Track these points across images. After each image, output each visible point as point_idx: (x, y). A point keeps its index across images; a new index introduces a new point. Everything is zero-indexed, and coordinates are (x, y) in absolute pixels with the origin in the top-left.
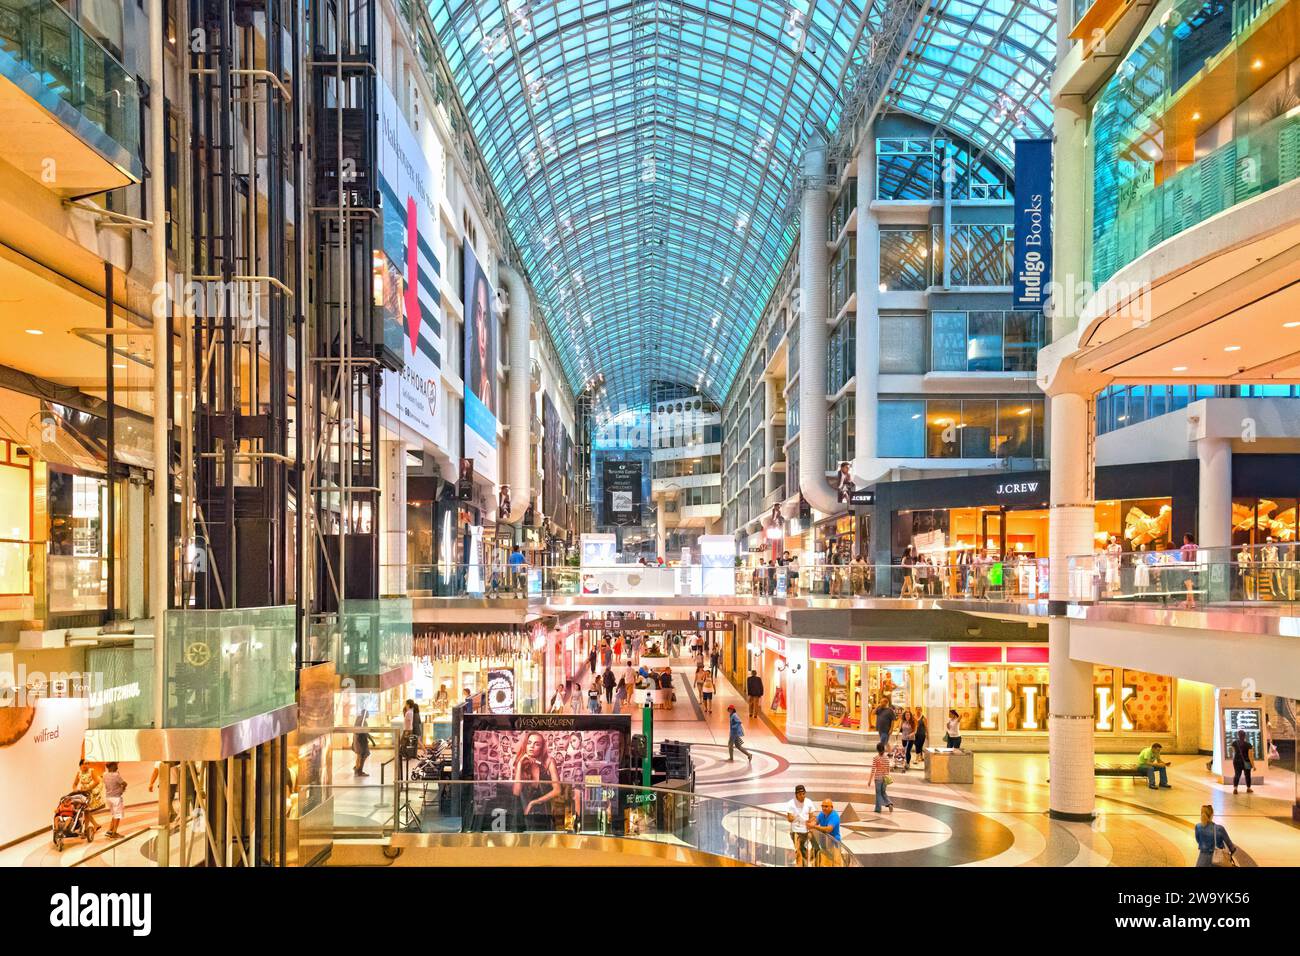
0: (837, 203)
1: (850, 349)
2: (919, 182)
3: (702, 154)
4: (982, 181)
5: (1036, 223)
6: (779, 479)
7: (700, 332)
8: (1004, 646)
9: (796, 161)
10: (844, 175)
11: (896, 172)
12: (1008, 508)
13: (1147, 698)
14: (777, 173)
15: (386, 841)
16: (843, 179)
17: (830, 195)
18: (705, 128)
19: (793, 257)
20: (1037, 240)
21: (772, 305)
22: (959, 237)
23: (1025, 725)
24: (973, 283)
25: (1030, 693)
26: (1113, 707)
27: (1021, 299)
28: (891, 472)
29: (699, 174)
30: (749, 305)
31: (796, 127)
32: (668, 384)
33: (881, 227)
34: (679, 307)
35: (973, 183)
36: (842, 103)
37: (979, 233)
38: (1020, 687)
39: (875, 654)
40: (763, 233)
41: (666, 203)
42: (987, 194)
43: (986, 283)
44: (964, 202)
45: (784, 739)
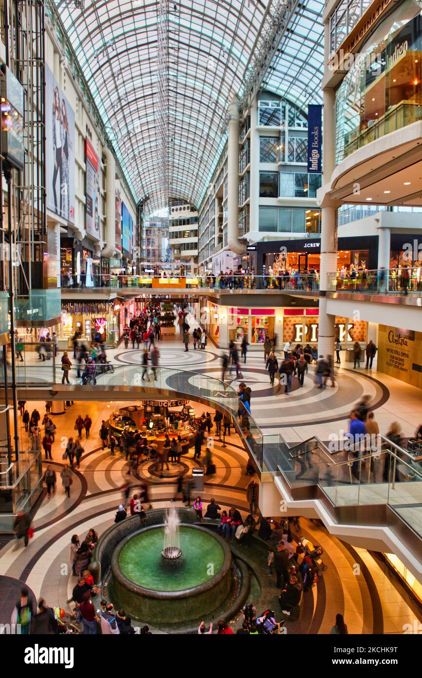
0: (243, 126)
1: (247, 187)
2: (276, 119)
3: (188, 103)
4: (300, 120)
5: (316, 138)
6: (220, 239)
7: (189, 178)
8: (305, 309)
9: (226, 108)
10: (245, 114)
11: (266, 114)
12: (308, 253)
13: (357, 328)
14: (219, 113)
15: (50, 388)
16: (245, 116)
17: (240, 122)
18: (189, 93)
19: (225, 148)
20: (316, 145)
21: (218, 167)
22: (292, 142)
23: (312, 340)
24: (297, 161)
25: (314, 327)
26: (345, 332)
27: (310, 169)
28: (263, 238)
29: (187, 112)
30: (209, 167)
31: (227, 95)
32: (175, 199)
33: (260, 137)
34: (180, 167)
35: (297, 121)
36: (244, 85)
37: (300, 141)
38: (311, 324)
39: (254, 312)
40: (214, 137)
41: (174, 123)
42: (302, 125)
43: (302, 161)
44: (292, 128)
45: (218, 347)
